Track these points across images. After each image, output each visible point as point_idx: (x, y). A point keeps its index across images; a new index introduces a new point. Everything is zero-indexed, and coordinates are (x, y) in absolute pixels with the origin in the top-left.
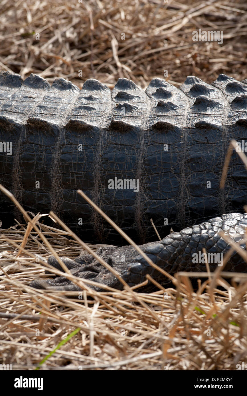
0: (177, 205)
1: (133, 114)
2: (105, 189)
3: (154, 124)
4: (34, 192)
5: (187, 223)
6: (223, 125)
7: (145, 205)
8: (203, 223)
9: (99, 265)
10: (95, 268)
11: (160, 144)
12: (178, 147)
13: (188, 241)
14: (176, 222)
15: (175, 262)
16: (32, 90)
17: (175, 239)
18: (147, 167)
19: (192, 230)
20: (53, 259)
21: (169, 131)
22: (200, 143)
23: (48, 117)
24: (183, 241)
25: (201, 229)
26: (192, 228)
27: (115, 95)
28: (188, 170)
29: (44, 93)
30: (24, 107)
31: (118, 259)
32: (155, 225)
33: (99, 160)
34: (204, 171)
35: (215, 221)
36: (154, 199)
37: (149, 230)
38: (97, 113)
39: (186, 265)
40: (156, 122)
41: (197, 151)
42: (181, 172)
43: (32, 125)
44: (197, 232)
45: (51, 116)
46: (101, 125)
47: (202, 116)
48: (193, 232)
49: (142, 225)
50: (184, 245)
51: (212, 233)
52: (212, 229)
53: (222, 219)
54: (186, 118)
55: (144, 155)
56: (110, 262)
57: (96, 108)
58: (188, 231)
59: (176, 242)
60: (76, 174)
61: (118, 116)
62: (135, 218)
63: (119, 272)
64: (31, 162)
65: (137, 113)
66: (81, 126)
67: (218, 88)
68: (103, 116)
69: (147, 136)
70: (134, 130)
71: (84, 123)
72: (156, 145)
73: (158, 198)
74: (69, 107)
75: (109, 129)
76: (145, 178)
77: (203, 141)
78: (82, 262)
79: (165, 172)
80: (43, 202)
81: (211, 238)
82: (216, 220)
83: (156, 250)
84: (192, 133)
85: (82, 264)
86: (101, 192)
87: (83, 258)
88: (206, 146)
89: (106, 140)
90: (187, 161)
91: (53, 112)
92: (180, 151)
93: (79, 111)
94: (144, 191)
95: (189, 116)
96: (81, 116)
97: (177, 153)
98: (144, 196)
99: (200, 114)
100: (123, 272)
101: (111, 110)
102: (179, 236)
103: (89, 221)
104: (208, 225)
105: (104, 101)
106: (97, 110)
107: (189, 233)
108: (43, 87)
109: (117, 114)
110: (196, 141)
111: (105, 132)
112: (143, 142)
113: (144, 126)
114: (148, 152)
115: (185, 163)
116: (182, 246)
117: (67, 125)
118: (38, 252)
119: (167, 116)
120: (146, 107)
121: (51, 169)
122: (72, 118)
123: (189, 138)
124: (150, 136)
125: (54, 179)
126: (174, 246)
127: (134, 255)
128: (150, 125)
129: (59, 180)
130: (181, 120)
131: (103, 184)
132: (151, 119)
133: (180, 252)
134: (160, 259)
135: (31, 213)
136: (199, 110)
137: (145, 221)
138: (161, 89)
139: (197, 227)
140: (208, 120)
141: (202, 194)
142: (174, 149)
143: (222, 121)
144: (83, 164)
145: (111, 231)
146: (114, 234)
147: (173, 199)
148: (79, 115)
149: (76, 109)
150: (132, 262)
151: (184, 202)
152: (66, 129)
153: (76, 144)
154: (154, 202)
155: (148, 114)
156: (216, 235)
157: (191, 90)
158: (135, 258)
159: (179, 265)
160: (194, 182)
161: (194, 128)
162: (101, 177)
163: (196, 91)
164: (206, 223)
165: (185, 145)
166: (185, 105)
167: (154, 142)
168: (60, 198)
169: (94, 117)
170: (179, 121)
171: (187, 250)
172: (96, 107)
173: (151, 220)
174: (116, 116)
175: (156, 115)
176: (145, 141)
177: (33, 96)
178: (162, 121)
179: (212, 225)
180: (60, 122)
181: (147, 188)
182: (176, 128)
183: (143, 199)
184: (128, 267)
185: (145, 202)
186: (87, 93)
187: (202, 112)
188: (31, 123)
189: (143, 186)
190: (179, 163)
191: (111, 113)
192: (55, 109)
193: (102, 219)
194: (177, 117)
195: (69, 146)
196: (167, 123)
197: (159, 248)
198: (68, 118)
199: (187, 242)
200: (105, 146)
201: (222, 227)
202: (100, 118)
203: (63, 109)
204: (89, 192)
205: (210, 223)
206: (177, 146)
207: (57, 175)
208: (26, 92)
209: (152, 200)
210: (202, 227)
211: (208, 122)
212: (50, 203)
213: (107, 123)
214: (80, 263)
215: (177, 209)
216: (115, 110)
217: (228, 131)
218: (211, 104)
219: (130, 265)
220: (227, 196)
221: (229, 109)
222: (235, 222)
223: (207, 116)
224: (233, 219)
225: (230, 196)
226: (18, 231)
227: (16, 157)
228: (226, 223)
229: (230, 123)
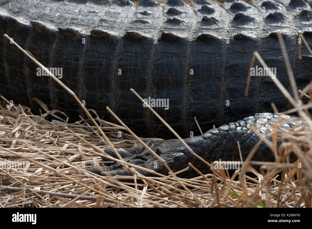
0: (218, 105)
1: (181, 27)
2: (157, 91)
3: (199, 36)
4: (96, 92)
5: (226, 121)
6: (257, 37)
7: (190, 105)
8: (239, 121)
9: (149, 154)
10: (144, 157)
11: (204, 53)
12: (219, 56)
13: (225, 136)
14: (216, 120)
15: (213, 154)
16: (96, 6)
17: (213, 134)
19: (228, 127)
21: (211, 42)
22: (238, 52)
23: (108, 29)
24: (221, 136)
25: (237, 127)
26: (229, 125)
27: (166, 11)
28: (227, 75)
29: (106, 9)
30: (89, 20)
31: (164, 150)
32: (198, 122)
33: (152, 66)
34: (241, 76)
35: (248, 120)
36: (198, 100)
37: (193, 126)
38: (150, 26)
39: (223, 157)
40: (200, 34)
41: (235, 59)
42: (221, 77)
43: (95, 35)
44: (233, 129)
45: (111, 28)
46: (154, 36)
47: (239, 29)
48: (229, 129)
49: (187, 122)
50: (221, 140)
51: (245, 130)
52: (246, 127)
53: (255, 117)
54: (226, 31)
55: (189, 62)
56: (158, 152)
57: (149, 22)
58: (225, 128)
59: (214, 137)
60: (132, 78)
61: (168, 28)
62: (181, 116)
63: (164, 159)
64: (93, 67)
65: (184, 26)
66: (137, 37)
67: (254, 6)
68: (155, 28)
69: (193, 46)
70: (182, 41)
71: (139, 34)
72: (200, 54)
73: (201, 99)
74: (127, 20)
75: (160, 40)
76: (190, 82)
77: (241, 50)
78: (134, 152)
79: (207, 77)
80: (104, 101)
81: (245, 134)
82: (249, 118)
83: (197, 142)
84: (231, 44)
85: (133, 154)
86: (153, 94)
87: (135, 150)
88: (243, 56)
89: (157, 49)
90: (227, 67)
91: (113, 25)
92: (221, 59)
93: (135, 24)
94: (189, 93)
95: (229, 29)
96: (137, 28)
97: (218, 60)
98: (189, 97)
99: (239, 28)
100: (168, 160)
101: (162, 24)
102: (217, 131)
103: (142, 118)
104: (242, 123)
105: (157, 16)
106: (150, 24)
107: (226, 129)
108: (105, 4)
109: (167, 27)
110: (234, 51)
112: (189, 51)
113: (190, 38)
114: (193, 60)
115: (225, 69)
116: (219, 140)
117: (125, 35)
119: (210, 29)
120: (193, 22)
121: (110, 74)
122: (129, 30)
123: (229, 48)
124: (195, 46)
125: (113, 82)
126: (213, 140)
127: (178, 147)
128: (196, 36)
129: (117, 82)
130: (222, 33)
131: (154, 86)
132: (196, 32)
133: (218, 145)
134: (200, 150)
135: (93, 111)
136: (238, 25)
137: (190, 118)
138: (206, 6)
139: (233, 124)
140: (245, 33)
141: (239, 96)
142: (215, 57)
143: (257, 33)
144: (137, 69)
145: (161, 127)
146: (163, 129)
147: (214, 100)
148: (135, 27)
149: (133, 23)
150: (177, 152)
151: (223, 103)
152: (124, 40)
153: (132, 52)
154: (198, 103)
155: (194, 28)
156: (249, 132)
157: (231, 7)
158: (179, 149)
159: (217, 157)
160: (232, 86)
161: (232, 40)
162: (153, 81)
163: (235, 8)
164: (241, 121)
165: (225, 54)
166: (225, 20)
167: (198, 51)
168: (118, 98)
169: (148, 30)
170: (221, 34)
171: (224, 144)
173: (195, 118)
174: (167, 28)
175: (201, 28)
176: (191, 50)
177: (97, 11)
178: (206, 33)
179: (246, 123)
180: (118, 33)
181: (192, 90)
182: (218, 39)
183: (188, 100)
184: (173, 156)
185: (190, 103)
186: (142, 9)
187: (240, 26)
188: (94, 34)
189: (188, 88)
190: (219, 69)
191: (162, 26)
192: (114, 22)
193: (153, 116)
194: (219, 30)
195: (126, 54)
196: (210, 35)
197: (199, 141)
198: (125, 30)
199: (224, 137)
200: (156, 54)
201: (255, 126)
202: (152, 30)
203: (122, 23)
204: (142, 93)
205: (244, 121)
206: (218, 54)
207: (115, 78)
208: (91, 8)
209: (196, 101)
210: (238, 125)
211: (245, 35)
212: (110, 102)
213: (158, 35)
215: (217, 108)
216: (165, 24)
217: (262, 42)
218: (248, 20)
219: (175, 154)
220: (260, 98)
221: (263, 24)
222: (265, 120)
223: (244, 29)
224: (264, 118)
225: (263, 98)
226: (82, 126)
227: (81, 63)
228: (258, 122)
229: (263, 35)
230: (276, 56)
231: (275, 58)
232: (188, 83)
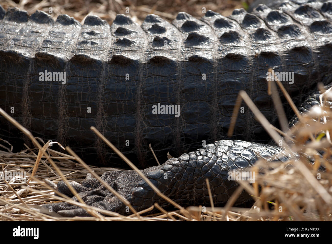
0: (174, 131)
1: (132, 48)
2: (108, 117)
3: (151, 58)
4: (42, 119)
5: (182, 147)
6: (213, 59)
7: (144, 131)
8: (199, 150)
9: (105, 189)
10: (102, 192)
11: (157, 76)
12: (173, 79)
13: (186, 167)
14: (172, 147)
15: (174, 187)
16: (38, 25)
17: (174, 165)
18: (146, 97)
19: (189, 156)
20: (63, 184)
21: (165, 64)
22: (193, 75)
23: (54, 51)
24: (181, 167)
25: (197, 156)
26: (189, 155)
27: (114, 30)
28: (183, 100)
29: (49, 28)
30: (32, 42)
31: (122, 184)
32: (153, 149)
33: (102, 91)
34: (197, 100)
35: (209, 148)
36: (152, 126)
37: (147, 154)
38: (99, 48)
39: (184, 189)
40: (153, 56)
41: (190, 83)
42: (176, 101)
43: (39, 58)
44: (194, 158)
45: (57, 50)
46: (103, 59)
47: (194, 50)
48: (190, 158)
49: (141, 149)
50: (182, 171)
51: (207, 159)
52: (207, 156)
53: (215, 145)
54: (180, 51)
55: (142, 86)
56: (115, 187)
57: (98, 43)
58: (185, 157)
59: (175, 168)
60: (81, 103)
61: (118, 50)
62: (135, 143)
63: (123, 195)
64: (39, 92)
65: (135, 47)
66: (85, 60)
67: (207, 23)
68: (104, 50)
69: (145, 69)
70: (133, 64)
71: (87, 56)
72: (154, 77)
73: (156, 125)
74: (73, 41)
75: (110, 63)
76: (144, 107)
77: (197, 73)
78: (88, 185)
79: (162, 102)
80: (51, 129)
81: (206, 163)
82: (209, 146)
83: (157, 175)
84: (186, 66)
85: (88, 187)
86: (104, 120)
87: (89, 182)
88: (199, 78)
89: (108, 72)
90: (182, 91)
91: (59, 46)
92: (176, 82)
93: (82, 45)
94: (143, 119)
95: (183, 50)
96: (84, 50)
97: (173, 84)
98: (143, 123)
99: (193, 48)
100: (127, 196)
101: (112, 45)
102: (178, 162)
103: (92, 146)
104: (203, 151)
105: (105, 35)
106: (99, 45)
107: (187, 159)
108: (48, 23)
109: (117, 49)
110: (190, 73)
111: (107, 65)
112: (142, 74)
113: (142, 60)
114: (146, 83)
115: (180, 93)
116: (180, 172)
117: (72, 58)
118: (47, 175)
119: (163, 50)
120: (144, 42)
121: (58, 99)
122: (76, 52)
123: (184, 70)
124: (148, 69)
125: (61, 108)
126: (173, 172)
127: (137, 180)
128: (148, 58)
129: (65, 108)
130: (176, 54)
131: (106, 113)
132: (149, 53)
133: (178, 177)
134: (161, 183)
135: (40, 139)
136: (192, 45)
137: (144, 145)
138: (156, 25)
139: (193, 154)
140: (200, 54)
141: (196, 121)
142: (170, 80)
143: (212, 54)
144: (87, 94)
145: (113, 155)
146: (116, 157)
147: (169, 126)
148: (82, 49)
149: (80, 44)
150: (136, 187)
151: (179, 128)
152: (71, 63)
153: (80, 76)
154: (153, 129)
155: (145, 49)
156: (211, 161)
157: (183, 25)
158: (138, 183)
159: (177, 189)
160: (189, 111)
161: (187, 61)
162: (104, 106)
163: (188, 27)
164: (201, 149)
165: (180, 76)
166: (178, 40)
167: (152, 74)
168: (66, 125)
169: (97, 51)
170: (174, 55)
171: (184, 175)
172: (97, 41)
173: (150, 145)
174: (117, 50)
175: (153, 49)
176: (143, 73)
177: (40, 31)
178: (158, 55)
179: (206, 152)
180: (65, 55)
181: (146, 116)
182: (172, 61)
183: (142, 126)
184: (132, 191)
185: (144, 129)
186: (89, 28)
187: (194, 47)
188: (39, 56)
189: (142, 114)
190: (175, 93)
191: (112, 47)
192: (60, 44)
193: (104, 144)
194: (172, 51)
195: (74, 78)
196: (163, 57)
197: (159, 173)
198: (72, 52)
199: (184, 168)
200: (107, 78)
201: (215, 154)
202: (102, 52)
203: (68, 43)
204: (93, 120)
205: (205, 149)
206: (173, 77)
207: (63, 104)
208: (33, 27)
209: (150, 127)
210: (198, 154)
211: (201, 56)
212: (57, 129)
213: (108, 57)
214: (86, 186)
215: (173, 135)
216: (115, 45)
217: (218, 64)
218: (202, 39)
219: (134, 189)
220: (218, 123)
221: (219, 43)
222: (227, 148)
223: (199, 50)
224: (225, 146)
225: (221, 123)
226: (28, 155)
227: (25, 88)
228: (219, 149)
229: (219, 56)
230: (233, 78)
231: (232, 80)
232: (141, 108)
